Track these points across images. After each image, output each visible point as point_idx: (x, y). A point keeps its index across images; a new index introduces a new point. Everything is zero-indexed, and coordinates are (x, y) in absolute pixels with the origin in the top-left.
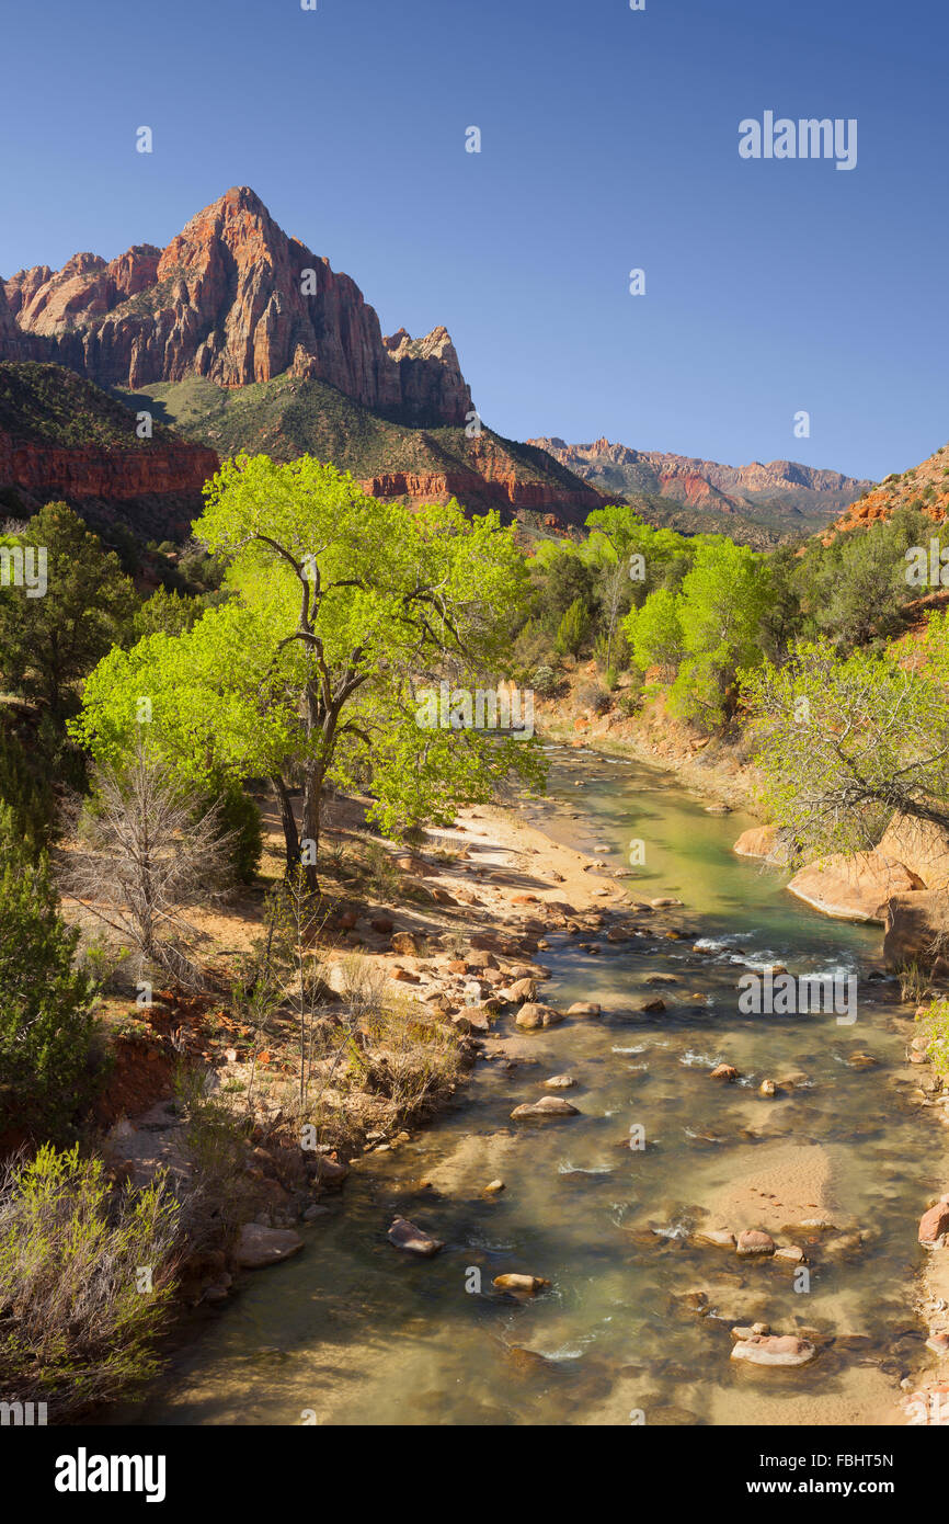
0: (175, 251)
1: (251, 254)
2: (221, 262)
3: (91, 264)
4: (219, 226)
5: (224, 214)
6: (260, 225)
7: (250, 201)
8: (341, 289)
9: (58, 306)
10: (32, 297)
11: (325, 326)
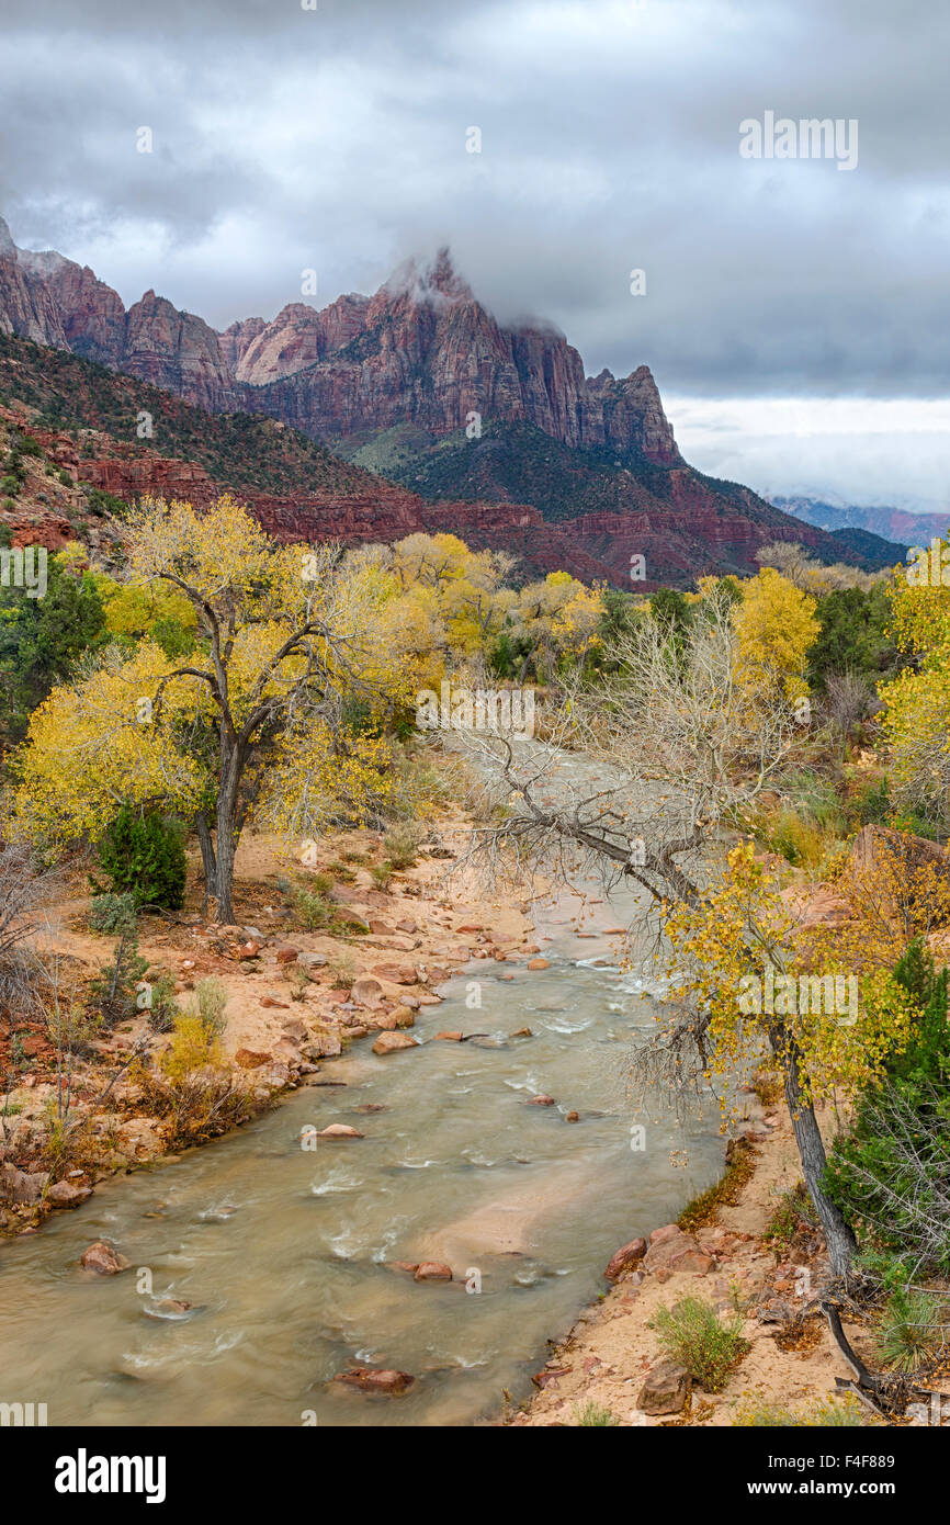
0: (382, 299)
3: (302, 315)
9: (271, 356)
10: (246, 348)
11: (529, 370)
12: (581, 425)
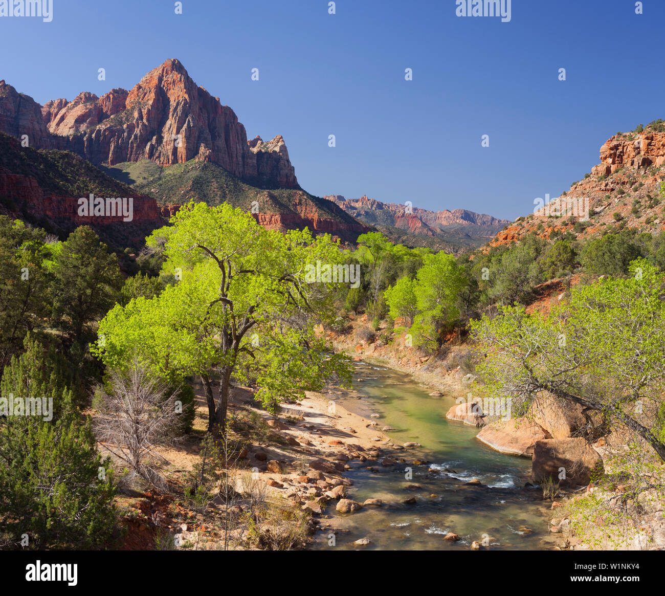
0: (136, 92)
1: (177, 95)
2: (161, 98)
3: (90, 98)
4: (160, 79)
5: (163, 73)
6: (182, 80)
7: (177, 67)
8: (226, 114)
9: (70, 120)
10: (56, 115)
11: (217, 134)
12: (244, 165)
